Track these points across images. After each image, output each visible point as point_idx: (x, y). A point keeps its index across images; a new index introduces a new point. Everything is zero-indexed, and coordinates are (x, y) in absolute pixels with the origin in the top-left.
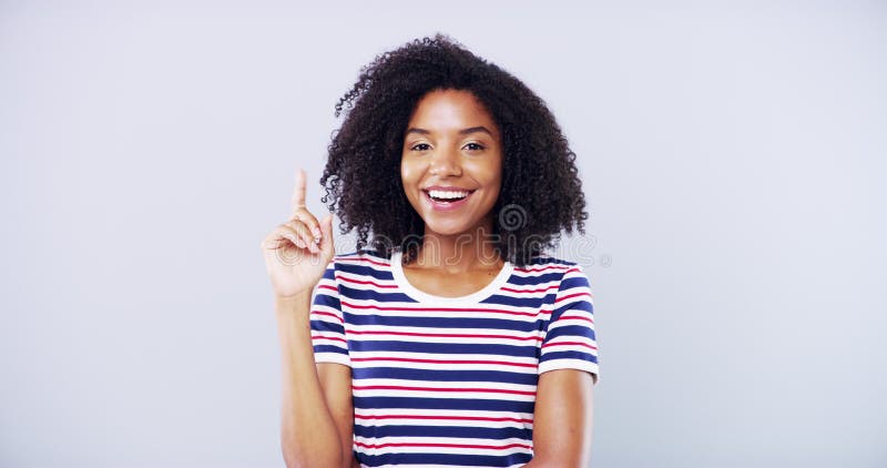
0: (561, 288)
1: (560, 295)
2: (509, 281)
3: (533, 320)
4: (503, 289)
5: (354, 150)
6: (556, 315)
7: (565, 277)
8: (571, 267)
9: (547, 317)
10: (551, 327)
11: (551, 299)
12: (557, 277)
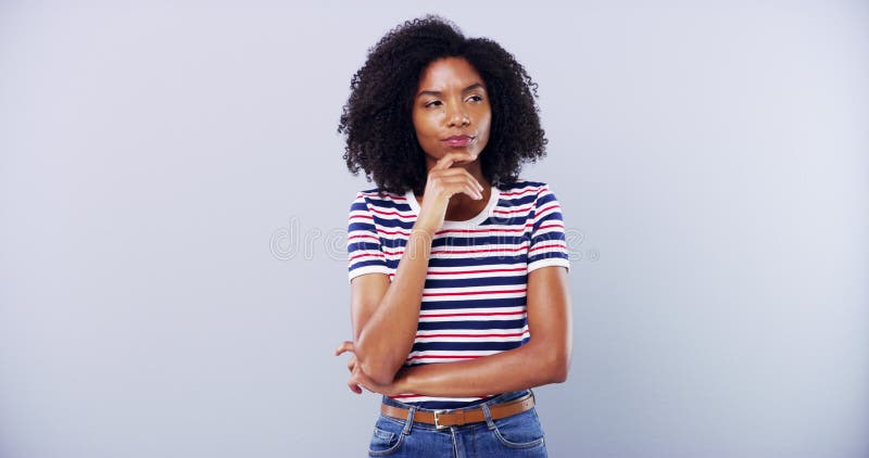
0: (538, 205)
1: (537, 211)
2: (499, 205)
3: (521, 234)
4: (495, 211)
5: (375, 115)
6: (536, 226)
7: (539, 197)
8: (542, 188)
9: (530, 229)
10: (533, 236)
11: (532, 215)
12: (534, 197)
